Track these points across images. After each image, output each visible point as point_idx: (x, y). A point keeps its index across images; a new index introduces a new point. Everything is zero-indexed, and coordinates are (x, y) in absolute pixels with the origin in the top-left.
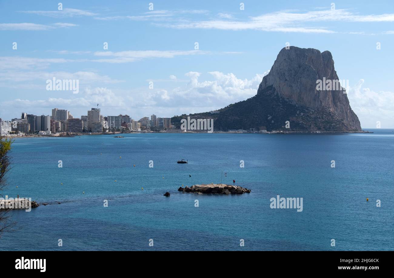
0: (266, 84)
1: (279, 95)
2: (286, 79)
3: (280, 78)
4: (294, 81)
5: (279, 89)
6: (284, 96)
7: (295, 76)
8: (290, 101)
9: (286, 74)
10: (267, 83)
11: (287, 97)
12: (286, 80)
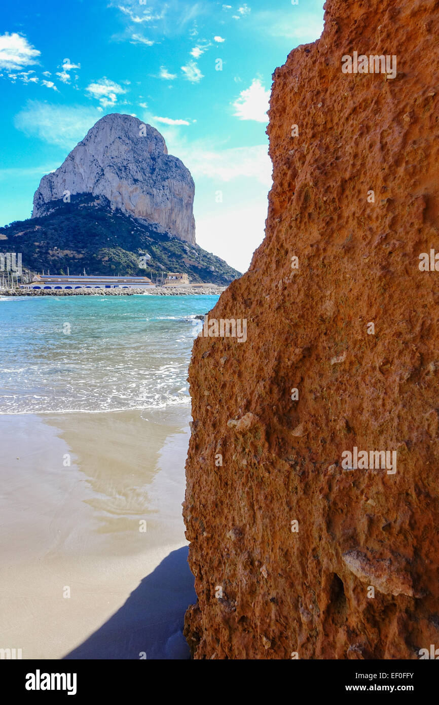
0: (51, 191)
1: (123, 211)
2: (135, 177)
3: (117, 174)
4: (155, 183)
5: (119, 199)
6: (134, 215)
7: (152, 173)
8: (151, 225)
9: (132, 166)
10: (54, 191)
11: (141, 217)
12: (136, 181)
